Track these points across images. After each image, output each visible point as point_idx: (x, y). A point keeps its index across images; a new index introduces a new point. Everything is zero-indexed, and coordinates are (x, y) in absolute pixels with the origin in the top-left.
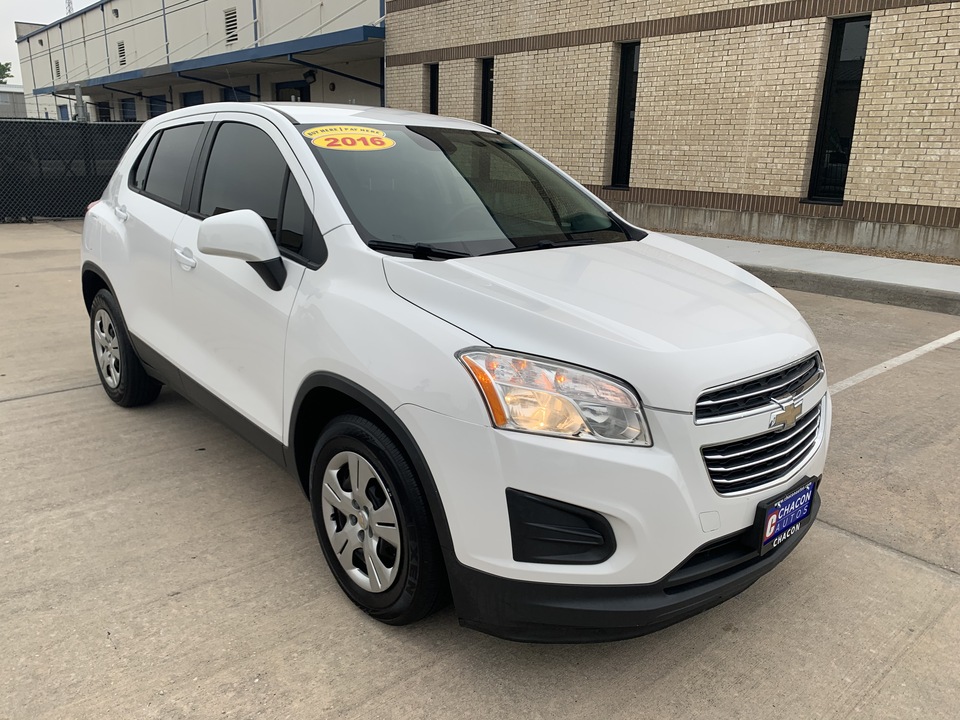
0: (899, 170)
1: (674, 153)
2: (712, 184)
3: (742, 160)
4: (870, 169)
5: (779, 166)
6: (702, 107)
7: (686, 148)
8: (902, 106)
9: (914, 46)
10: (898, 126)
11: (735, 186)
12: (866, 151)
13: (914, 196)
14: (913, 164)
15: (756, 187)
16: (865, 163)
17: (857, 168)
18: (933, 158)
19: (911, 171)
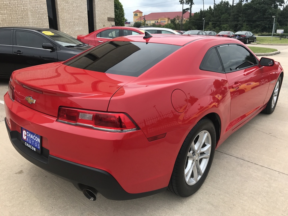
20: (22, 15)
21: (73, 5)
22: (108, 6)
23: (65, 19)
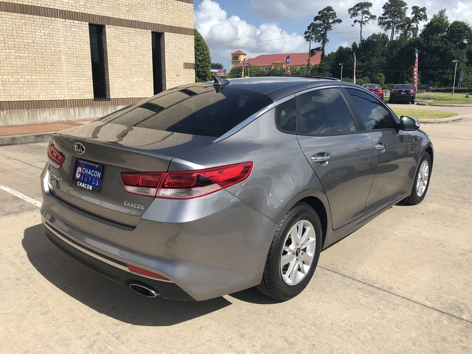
0: (126, 86)
1: (21, 80)
2: (49, 96)
3: (64, 83)
4: (117, 86)
5: (82, 86)
6: (34, 55)
7: (29, 77)
8: (122, 63)
9: (121, 41)
10: (123, 69)
11: (63, 96)
12: (114, 79)
13: (133, 94)
14: (130, 83)
15: (74, 96)
16: (115, 83)
17: (113, 86)
18: (135, 81)
19: (130, 86)
20: (51, 59)
21: (130, 45)
22: (185, 46)
23: (118, 65)
